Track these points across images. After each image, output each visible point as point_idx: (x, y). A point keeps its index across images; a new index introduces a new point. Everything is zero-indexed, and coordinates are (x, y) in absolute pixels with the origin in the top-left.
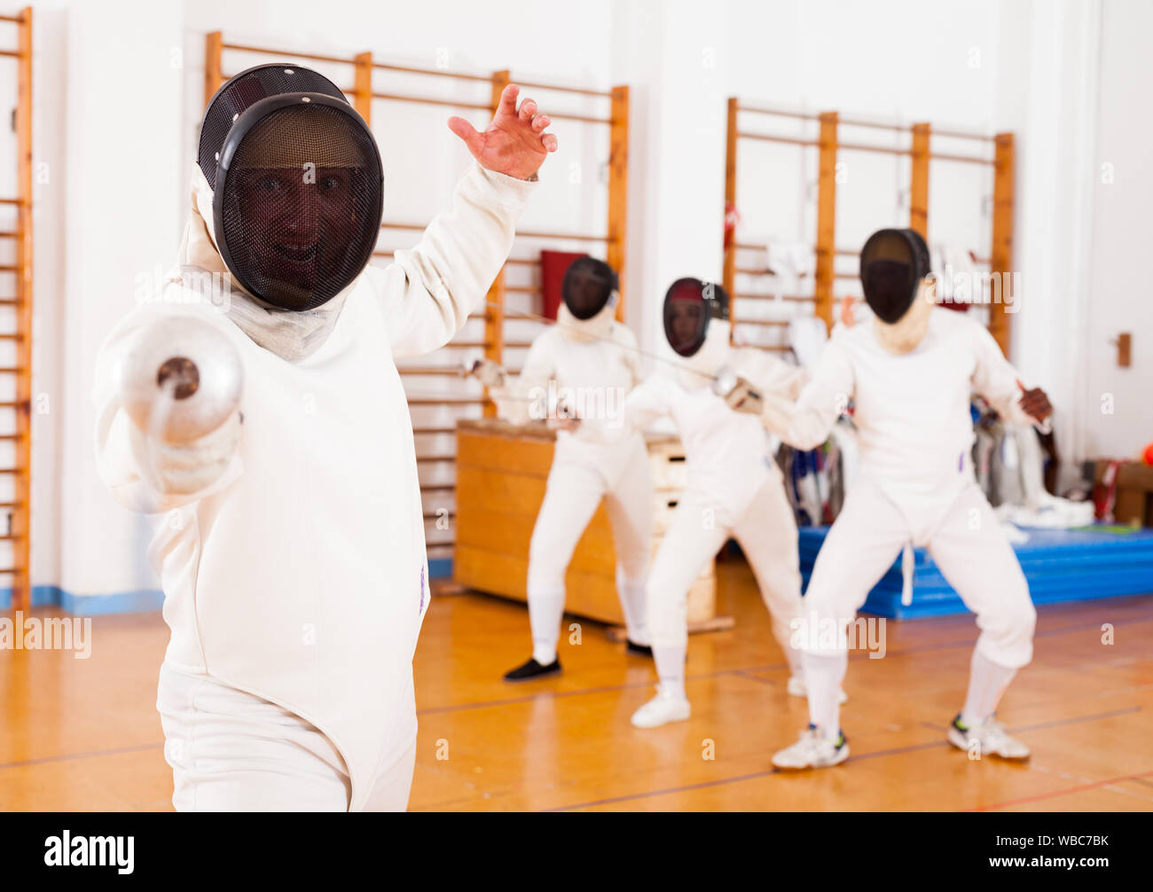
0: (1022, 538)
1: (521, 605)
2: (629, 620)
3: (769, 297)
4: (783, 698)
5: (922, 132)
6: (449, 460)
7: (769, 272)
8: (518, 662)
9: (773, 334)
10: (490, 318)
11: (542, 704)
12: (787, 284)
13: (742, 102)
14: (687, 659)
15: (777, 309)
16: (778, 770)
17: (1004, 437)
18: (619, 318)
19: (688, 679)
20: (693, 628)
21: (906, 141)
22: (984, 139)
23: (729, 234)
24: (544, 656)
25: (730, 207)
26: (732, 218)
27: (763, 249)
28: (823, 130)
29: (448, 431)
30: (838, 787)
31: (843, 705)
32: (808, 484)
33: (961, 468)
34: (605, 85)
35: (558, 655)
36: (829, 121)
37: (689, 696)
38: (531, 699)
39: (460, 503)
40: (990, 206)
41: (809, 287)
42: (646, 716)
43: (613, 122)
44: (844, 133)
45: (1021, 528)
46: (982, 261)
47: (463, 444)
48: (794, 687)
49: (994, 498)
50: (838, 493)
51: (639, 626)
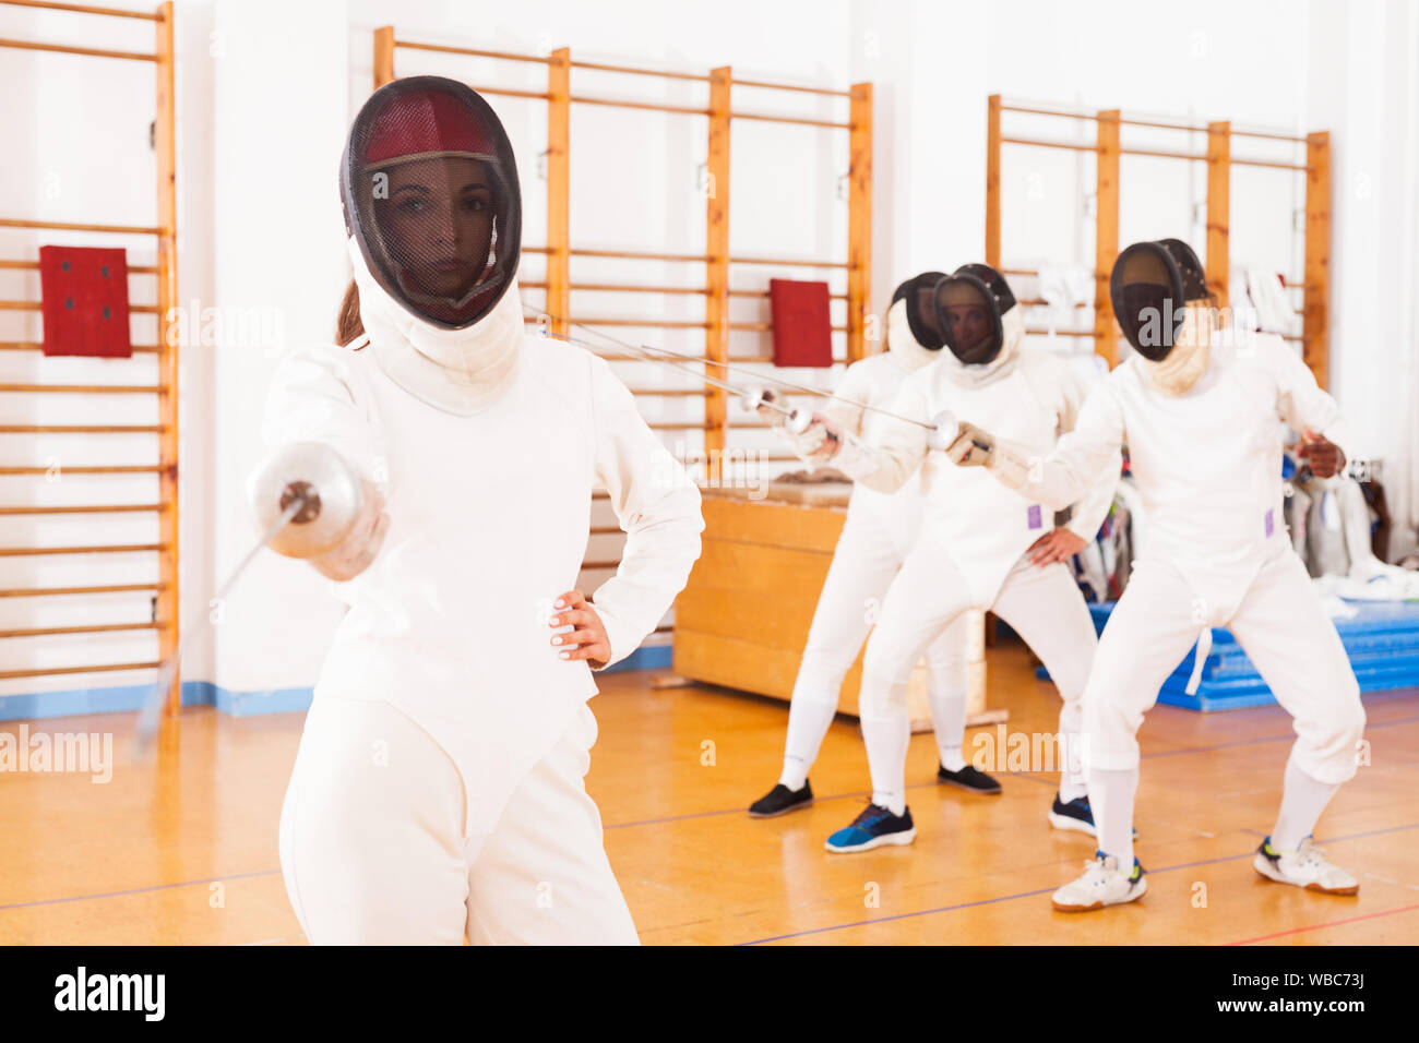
3: (1043, 332)
5: (1220, 132)
7: (1043, 302)
10: (712, 360)
12: (1062, 317)
13: (1004, 102)
17: (1322, 495)
21: (1201, 143)
22: (1295, 140)
24: (793, 778)
27: (1035, 274)
28: (1101, 132)
33: (1270, 529)
34: (843, 83)
36: (1109, 120)
40: (1302, 221)
41: (1087, 320)
43: (853, 127)
44: (1128, 136)
46: (1293, 286)
49: (1313, 567)
50: (1125, 562)
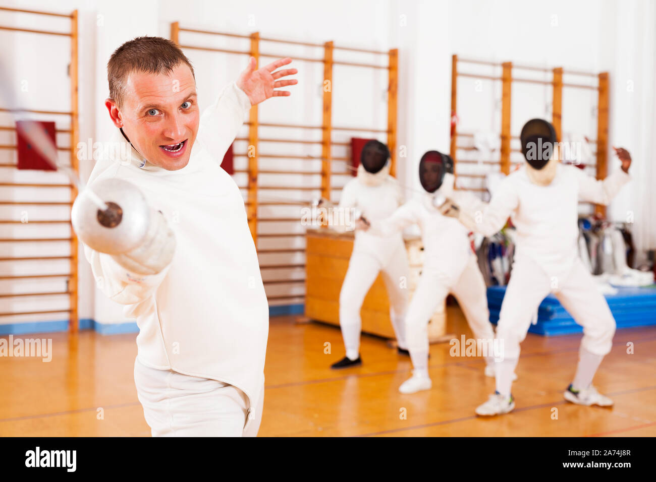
0: (613, 292)
1: (337, 328)
2: (398, 336)
3: (475, 162)
4: (483, 378)
5: (558, 72)
6: (302, 251)
7: (475, 149)
8: (338, 358)
9: (478, 183)
10: (324, 174)
11: (351, 381)
12: (485, 155)
13: (459, 58)
14: (429, 357)
15: (480, 169)
16: (479, 416)
17: (604, 237)
18: (392, 173)
19: (430, 367)
20: (433, 340)
21: (550, 77)
22: (592, 75)
23: (453, 128)
24: (352, 355)
25: (453, 113)
26: (455, 119)
27: (471, 136)
28: (504, 72)
29: (302, 235)
30: (510, 425)
31: (514, 382)
32: (497, 263)
34: (386, 48)
35: (360, 355)
36: (507, 66)
37: (431, 376)
38: (346, 378)
39: (308, 273)
40: (596, 112)
41: (497, 156)
42: (407, 387)
43: (390, 68)
44: (516, 73)
45: (614, 286)
46: (592, 142)
47: (310, 242)
48: (488, 371)
49: (598, 271)
51: (404, 340)
